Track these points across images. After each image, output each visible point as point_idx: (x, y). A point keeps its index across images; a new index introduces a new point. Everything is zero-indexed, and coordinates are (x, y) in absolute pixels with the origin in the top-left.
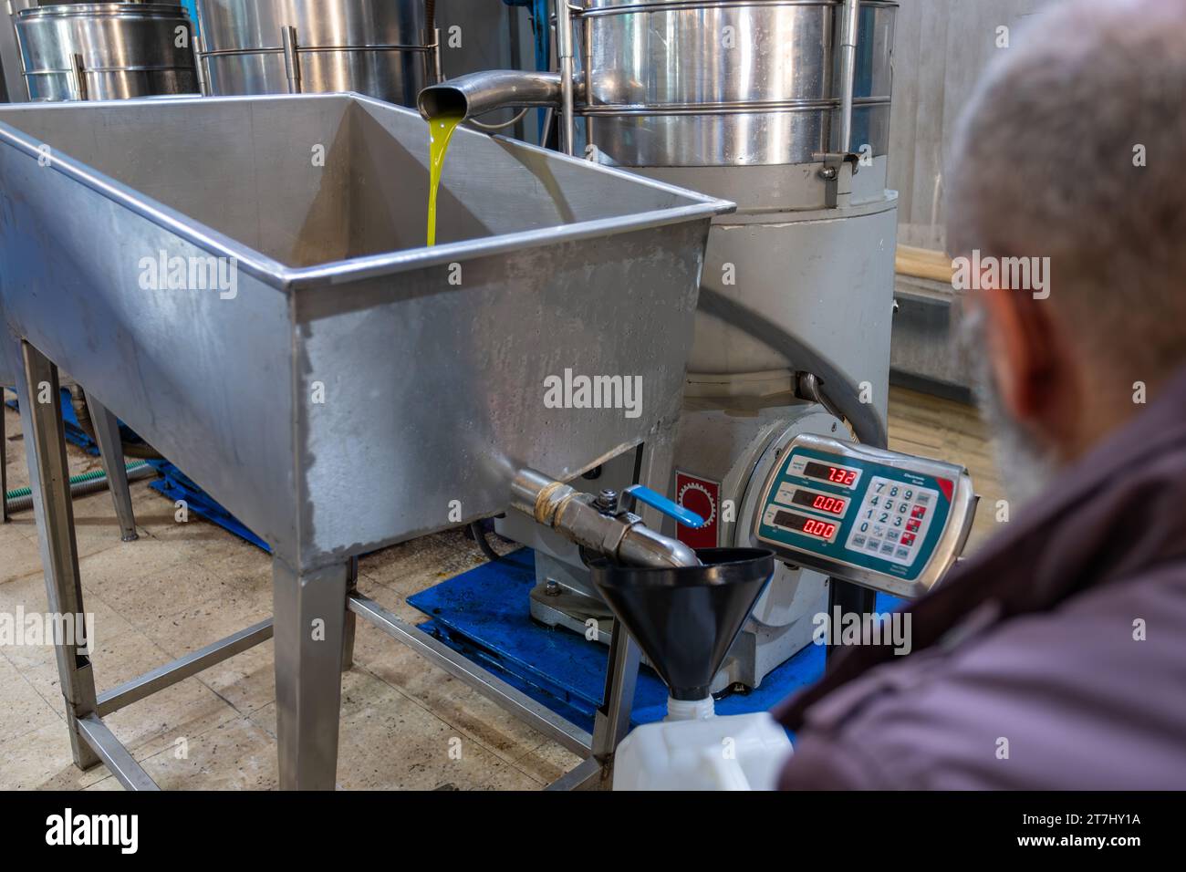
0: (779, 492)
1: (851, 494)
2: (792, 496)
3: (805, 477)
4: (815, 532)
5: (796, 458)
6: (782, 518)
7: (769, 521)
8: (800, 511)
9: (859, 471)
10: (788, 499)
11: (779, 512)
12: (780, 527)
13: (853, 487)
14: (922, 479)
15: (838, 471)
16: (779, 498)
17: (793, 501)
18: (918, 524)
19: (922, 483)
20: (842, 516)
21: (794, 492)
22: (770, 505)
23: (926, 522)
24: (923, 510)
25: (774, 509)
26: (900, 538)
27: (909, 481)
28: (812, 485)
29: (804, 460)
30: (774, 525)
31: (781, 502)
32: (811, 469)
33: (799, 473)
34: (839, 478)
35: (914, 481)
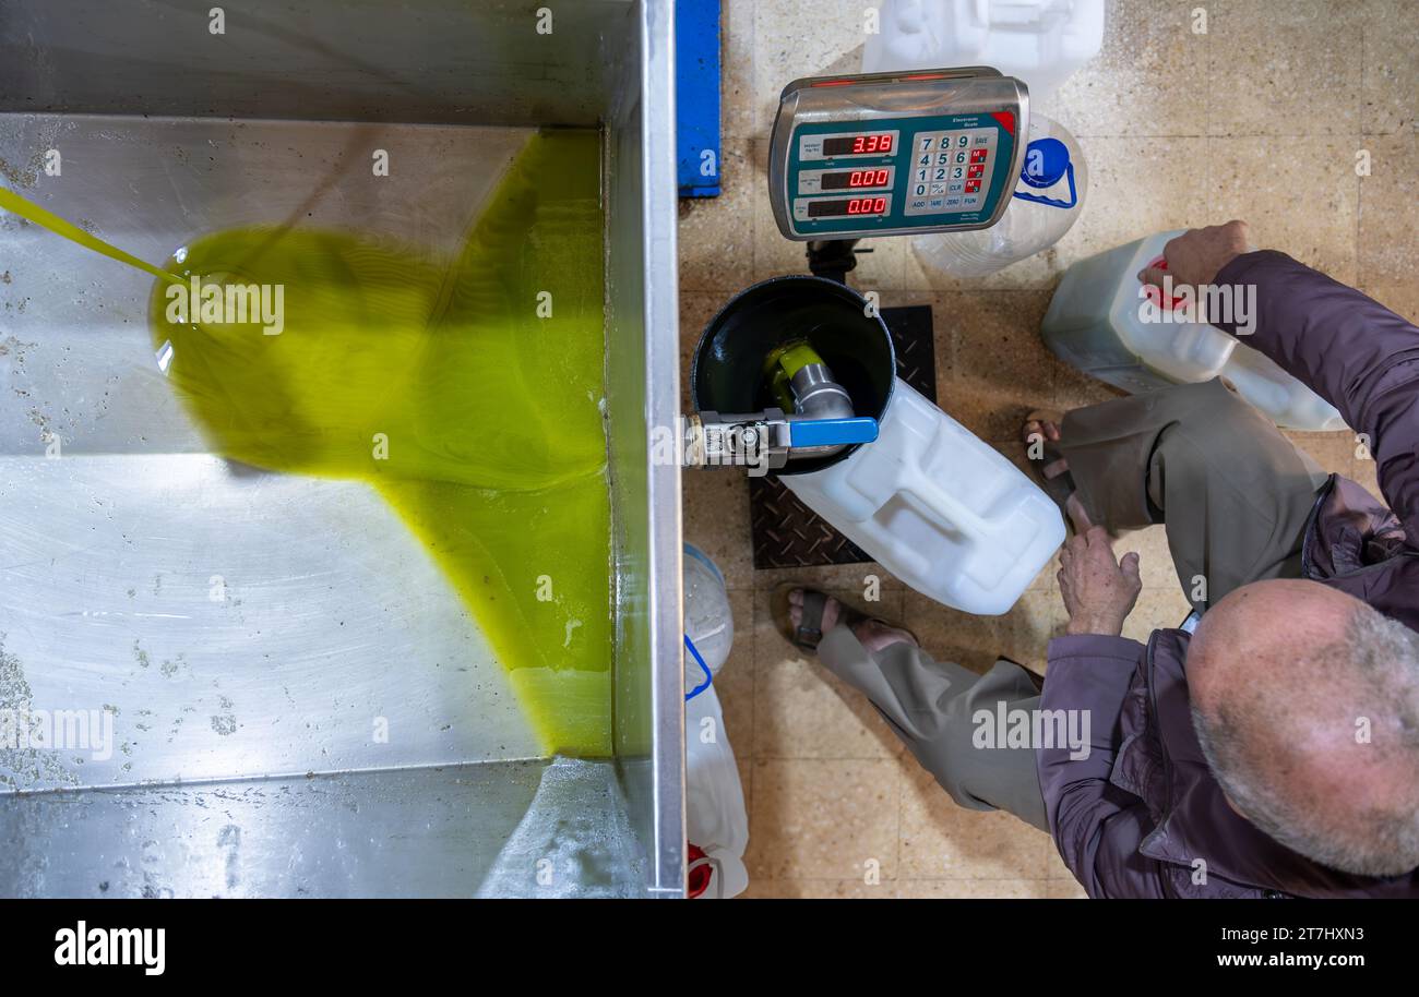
0: (800, 184)
1: (894, 161)
2: (820, 183)
3: (827, 158)
4: (863, 210)
5: (804, 139)
6: (815, 209)
7: (803, 216)
8: (836, 195)
9: (895, 134)
10: (816, 187)
11: (810, 204)
12: (818, 218)
13: (894, 153)
14: (975, 119)
15: (868, 140)
16: (803, 189)
17: (823, 188)
18: (981, 169)
19: (975, 124)
20: (890, 186)
21: (820, 178)
22: (796, 200)
23: (990, 164)
24: (983, 153)
25: (802, 204)
26: (963, 188)
27: (960, 126)
28: (840, 164)
29: (819, 139)
30: (811, 219)
31: (808, 193)
32: (830, 147)
33: (818, 155)
34: (872, 147)
35: (966, 125)
